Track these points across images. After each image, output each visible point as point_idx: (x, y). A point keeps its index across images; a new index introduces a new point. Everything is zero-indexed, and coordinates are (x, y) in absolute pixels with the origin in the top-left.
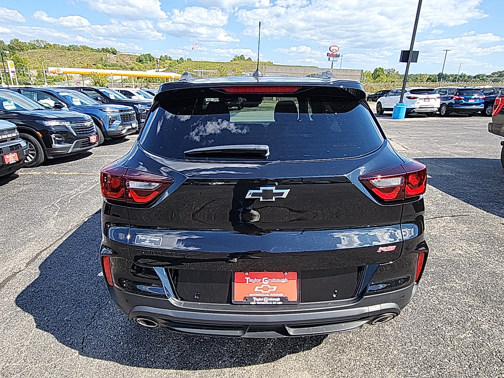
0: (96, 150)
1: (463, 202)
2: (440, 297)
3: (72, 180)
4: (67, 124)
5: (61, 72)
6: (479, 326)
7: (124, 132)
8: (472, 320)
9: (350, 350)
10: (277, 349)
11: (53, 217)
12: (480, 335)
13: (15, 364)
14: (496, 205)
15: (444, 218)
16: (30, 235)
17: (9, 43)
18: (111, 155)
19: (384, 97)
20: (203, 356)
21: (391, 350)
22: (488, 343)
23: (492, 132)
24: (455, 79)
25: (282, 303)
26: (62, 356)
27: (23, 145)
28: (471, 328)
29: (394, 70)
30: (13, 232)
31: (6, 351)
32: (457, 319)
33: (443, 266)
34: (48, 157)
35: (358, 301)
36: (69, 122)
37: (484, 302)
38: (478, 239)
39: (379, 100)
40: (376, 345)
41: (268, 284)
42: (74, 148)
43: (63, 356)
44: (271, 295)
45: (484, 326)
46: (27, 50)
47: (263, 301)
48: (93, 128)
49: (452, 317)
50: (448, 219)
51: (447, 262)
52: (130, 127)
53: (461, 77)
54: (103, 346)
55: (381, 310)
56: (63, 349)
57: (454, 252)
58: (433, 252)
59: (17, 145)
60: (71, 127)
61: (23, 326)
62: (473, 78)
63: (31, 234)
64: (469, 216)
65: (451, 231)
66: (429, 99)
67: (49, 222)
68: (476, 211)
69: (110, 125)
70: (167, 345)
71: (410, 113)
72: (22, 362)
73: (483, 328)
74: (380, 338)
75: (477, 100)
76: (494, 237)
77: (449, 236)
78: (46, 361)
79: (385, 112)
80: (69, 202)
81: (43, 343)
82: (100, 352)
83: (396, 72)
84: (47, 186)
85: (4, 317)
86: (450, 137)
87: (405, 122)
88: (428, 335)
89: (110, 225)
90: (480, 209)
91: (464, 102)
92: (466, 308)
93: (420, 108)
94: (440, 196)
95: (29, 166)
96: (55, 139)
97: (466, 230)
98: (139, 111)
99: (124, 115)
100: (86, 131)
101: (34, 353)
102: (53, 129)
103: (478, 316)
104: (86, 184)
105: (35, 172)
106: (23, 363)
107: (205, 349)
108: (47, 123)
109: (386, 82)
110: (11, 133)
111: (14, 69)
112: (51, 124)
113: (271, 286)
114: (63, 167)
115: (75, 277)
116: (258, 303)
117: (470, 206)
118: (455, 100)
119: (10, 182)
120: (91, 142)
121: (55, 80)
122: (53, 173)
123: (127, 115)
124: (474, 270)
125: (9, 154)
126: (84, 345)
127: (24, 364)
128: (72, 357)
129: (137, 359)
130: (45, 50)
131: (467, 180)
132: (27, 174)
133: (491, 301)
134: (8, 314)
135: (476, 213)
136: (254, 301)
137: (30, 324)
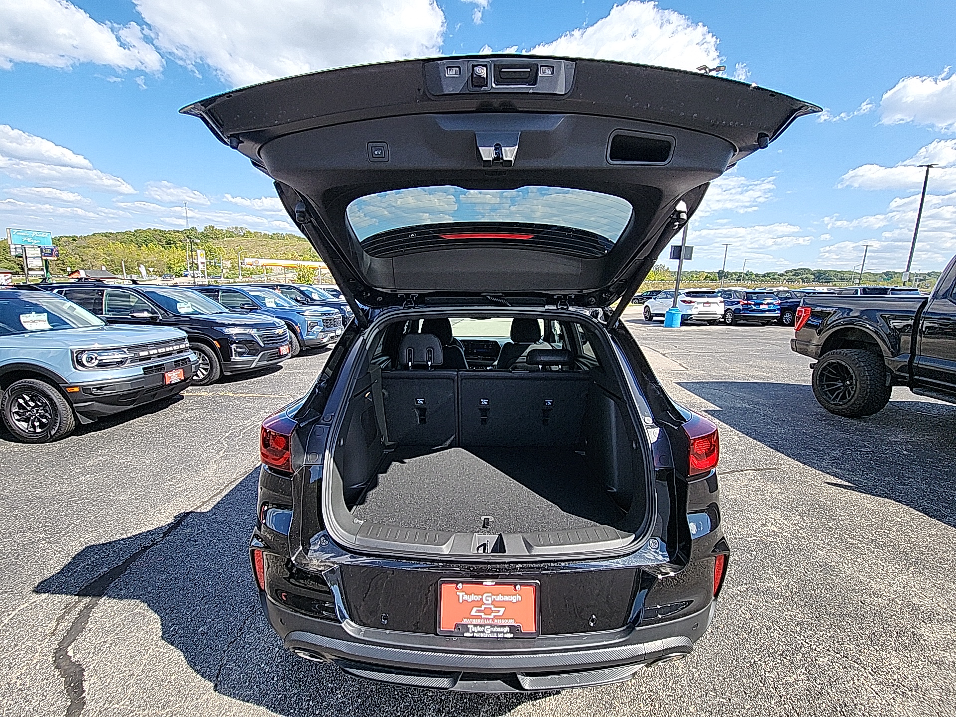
0: (288, 362)
1: (769, 448)
2: (752, 606)
3: (250, 404)
4: (253, 332)
5: (260, 264)
6: (814, 660)
7: (325, 340)
8: (803, 649)
9: (622, 703)
10: (510, 699)
11: (215, 459)
12: (816, 675)
13: (116, 706)
14: (814, 453)
15: (745, 472)
16: (179, 487)
17: (203, 230)
18: (307, 370)
19: (652, 300)
20: (395, 708)
21: (685, 704)
22: (829, 691)
23: (797, 351)
24: (739, 277)
25: (512, 635)
26: (184, 699)
27: (192, 358)
28: (804, 664)
29: (664, 267)
30: (157, 482)
31: (108, 682)
32: (781, 648)
33: (752, 551)
34: (225, 373)
35: (627, 636)
36: (256, 329)
37: (818, 616)
38: (797, 507)
39: (646, 304)
40: (661, 694)
41: (492, 604)
42: (259, 361)
43: (186, 698)
44: (496, 622)
45: (821, 659)
46: (223, 238)
47: (483, 632)
48: (287, 336)
49: (774, 643)
50: (751, 474)
51: (757, 545)
52: (333, 334)
53: (746, 275)
54: (247, 684)
55: (663, 650)
56: (187, 685)
57: (765, 528)
58: (734, 528)
59: (185, 359)
60: (259, 335)
61: (137, 640)
62: (762, 277)
63: (181, 485)
64: (779, 470)
65: (757, 494)
66: (710, 303)
67: (208, 466)
68: (787, 463)
69: (308, 331)
70: (342, 685)
71: (686, 321)
72: (127, 703)
73: (821, 663)
74: (666, 680)
75: (770, 306)
76: (819, 505)
77: (755, 502)
78: (160, 705)
79: (655, 318)
80: (241, 437)
81: (161, 673)
82: (242, 694)
83: (666, 268)
84: (216, 412)
85: (115, 622)
86: (741, 353)
87: (681, 331)
88: (739, 676)
89: (268, 506)
90: (794, 459)
91: (754, 307)
92: (792, 627)
93: (699, 314)
94: (736, 438)
95: (199, 383)
96: (235, 351)
97: (779, 493)
98: (347, 314)
99: (327, 320)
100: (276, 340)
101: (145, 689)
102: (235, 338)
103: (811, 641)
104: (267, 411)
105: (205, 392)
106: (127, 705)
107: (400, 694)
108: (227, 331)
109: (655, 280)
110: (179, 345)
111: (204, 260)
112: (232, 332)
113: (495, 607)
114: (243, 386)
115: (227, 556)
116: (475, 635)
117: (780, 454)
118: (742, 305)
119: (171, 406)
120: (281, 354)
121: (251, 273)
122: (228, 394)
123: (331, 320)
124: (797, 560)
125: (172, 371)
126: (219, 679)
127: (129, 708)
128: (199, 701)
129: (295, 709)
130: (243, 238)
131: (771, 415)
132: (194, 394)
133: (827, 614)
134: (121, 617)
135: (788, 466)
136: (470, 631)
137: (148, 637)
